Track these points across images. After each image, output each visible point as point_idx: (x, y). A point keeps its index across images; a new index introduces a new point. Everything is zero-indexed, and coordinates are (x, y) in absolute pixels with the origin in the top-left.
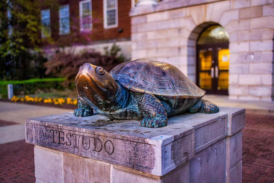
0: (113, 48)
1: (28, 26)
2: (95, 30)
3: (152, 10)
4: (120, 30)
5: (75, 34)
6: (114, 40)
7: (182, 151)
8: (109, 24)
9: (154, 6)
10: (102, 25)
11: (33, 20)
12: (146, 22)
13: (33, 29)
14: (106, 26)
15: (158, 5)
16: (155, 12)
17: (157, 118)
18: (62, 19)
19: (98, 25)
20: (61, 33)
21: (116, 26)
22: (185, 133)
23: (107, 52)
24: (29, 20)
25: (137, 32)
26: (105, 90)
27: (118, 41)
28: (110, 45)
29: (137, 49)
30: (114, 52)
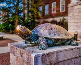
0: (63, 19)
1: (34, 12)
2: (57, 13)
3: (76, 4)
4: (66, 12)
5: (50, 14)
6: (64, 16)
7: (48, 60)
8: (62, 10)
9: (77, 3)
10: (59, 11)
11: (36, 10)
12: (74, 9)
13: (36, 13)
14: (61, 11)
15: (79, 2)
16: (78, 5)
17: (43, 46)
18: (46, 9)
19: (58, 11)
20: (45, 14)
21: (64, 11)
22: (50, 53)
23: (61, 21)
24: (34, 10)
25: (70, 13)
26: (25, 34)
27: (65, 16)
28: (62, 18)
29: (70, 19)
30: (63, 20)
